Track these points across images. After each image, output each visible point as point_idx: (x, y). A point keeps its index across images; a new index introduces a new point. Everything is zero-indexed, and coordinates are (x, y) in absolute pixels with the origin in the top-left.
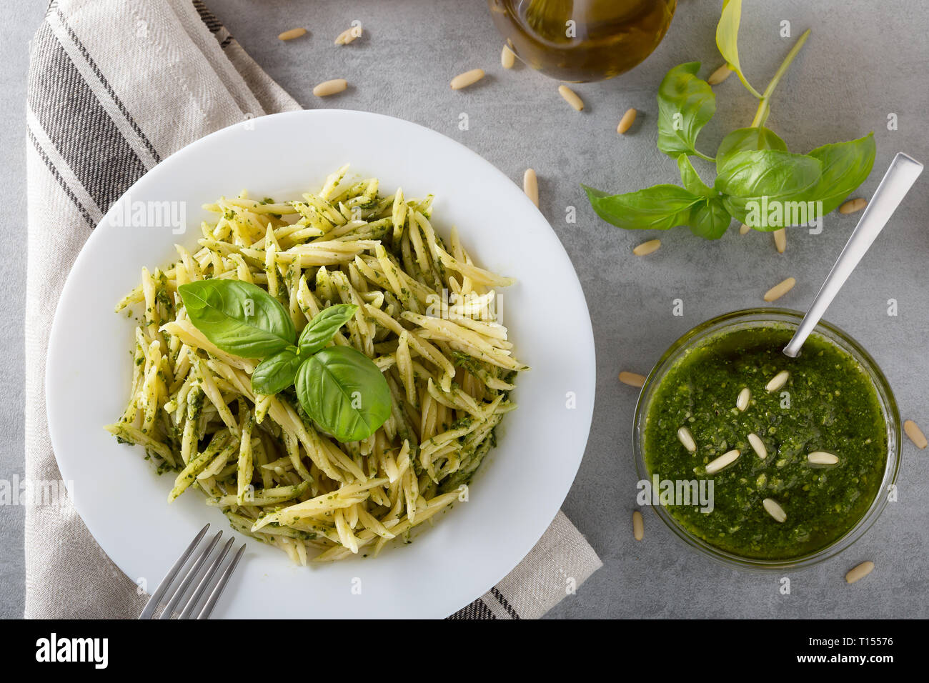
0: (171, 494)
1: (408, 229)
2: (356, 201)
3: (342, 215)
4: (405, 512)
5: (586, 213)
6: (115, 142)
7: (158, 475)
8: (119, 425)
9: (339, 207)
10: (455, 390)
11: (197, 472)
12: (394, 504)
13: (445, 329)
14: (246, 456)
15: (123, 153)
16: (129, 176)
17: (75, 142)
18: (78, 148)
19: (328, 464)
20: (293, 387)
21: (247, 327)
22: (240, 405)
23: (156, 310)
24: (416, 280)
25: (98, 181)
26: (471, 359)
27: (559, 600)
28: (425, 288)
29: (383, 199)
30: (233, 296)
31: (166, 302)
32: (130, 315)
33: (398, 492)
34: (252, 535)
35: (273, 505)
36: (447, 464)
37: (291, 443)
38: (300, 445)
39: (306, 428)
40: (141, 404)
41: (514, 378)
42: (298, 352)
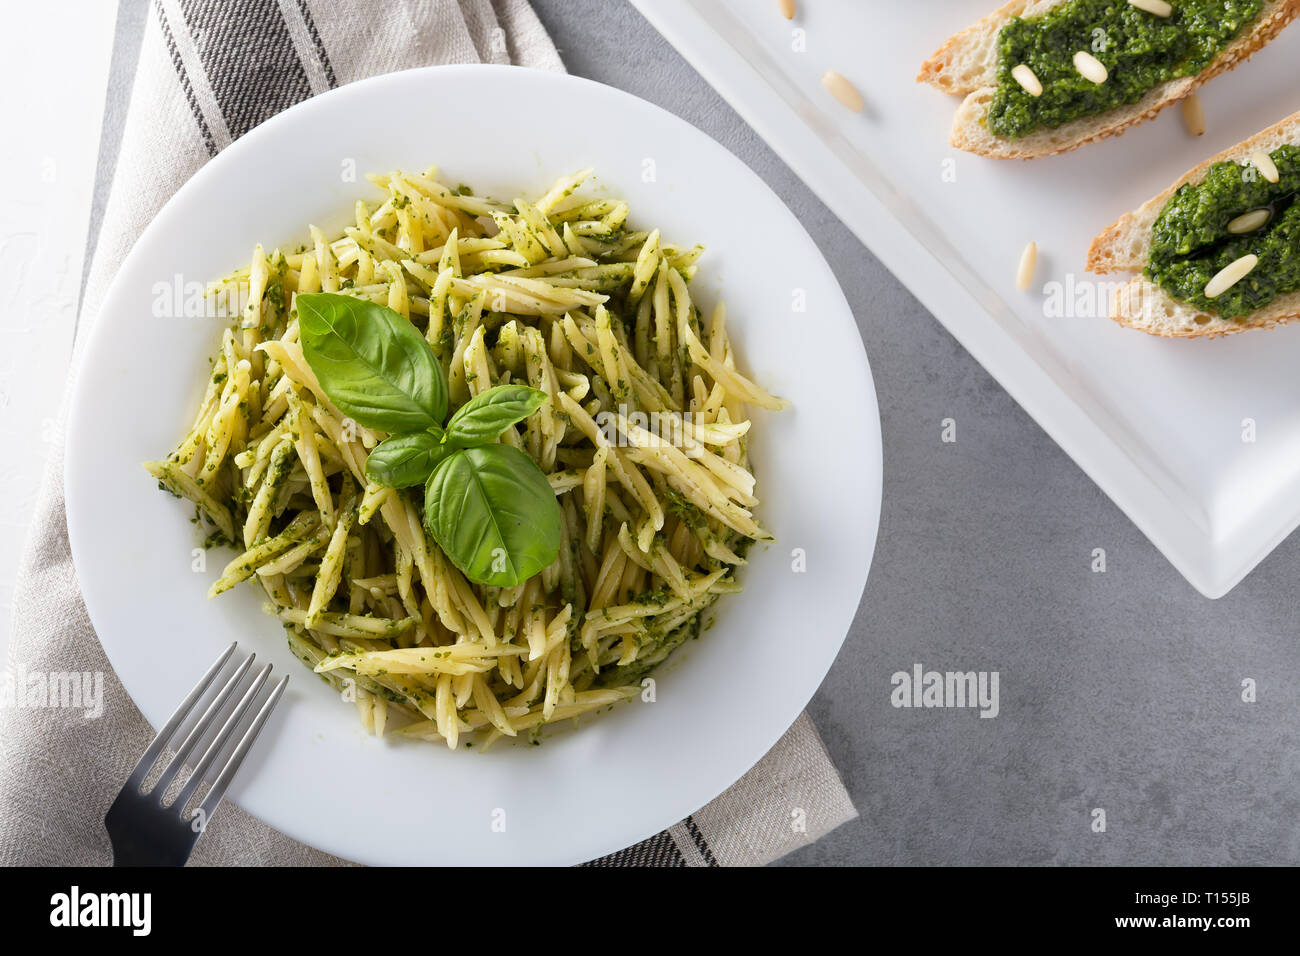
0: (214, 587)
1: (654, 288)
2: (590, 227)
3: (564, 243)
4: (540, 700)
6: (277, 42)
7: (204, 548)
8: (166, 466)
9: (562, 229)
10: (658, 548)
11: (260, 562)
12: (527, 685)
13: (666, 457)
14: (335, 559)
15: (284, 62)
16: (285, 97)
17: (219, 30)
18: (222, 40)
19: (447, 605)
20: (422, 489)
21: (381, 382)
22: (344, 485)
23: (261, 310)
24: (646, 369)
25: (240, 97)
26: (693, 509)
28: (655, 385)
29: (629, 232)
30: (372, 329)
31: (278, 302)
33: (538, 670)
35: (358, 641)
37: (403, 562)
38: (415, 567)
39: (428, 548)
40: (205, 441)
41: (749, 547)
42: (443, 440)
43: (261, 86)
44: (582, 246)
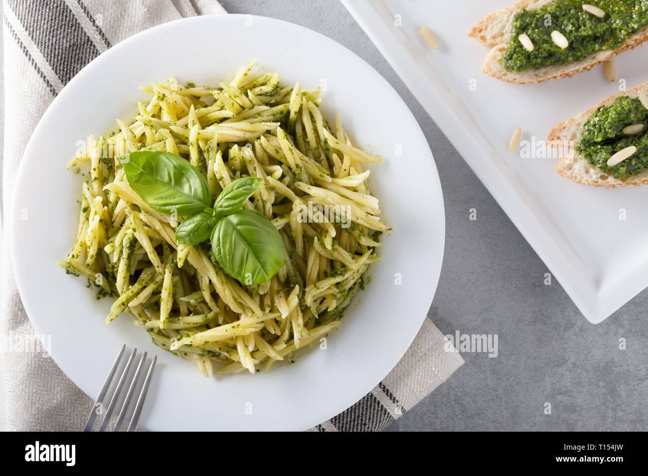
0: (108, 318)
1: (302, 114)
2: (261, 90)
3: (250, 101)
4: (291, 337)
6: (75, 31)
7: (97, 300)
8: (68, 261)
9: (247, 93)
10: (335, 246)
11: (129, 300)
12: (283, 332)
13: (329, 198)
14: (168, 290)
15: (81, 40)
16: (86, 58)
17: (43, 30)
18: (46, 35)
19: (232, 300)
20: (209, 240)
21: (174, 191)
22: (164, 250)
23: (99, 169)
24: (307, 155)
25: (62, 62)
28: (314, 163)
29: (282, 88)
30: (163, 165)
31: (108, 164)
32: (78, 171)
33: (286, 323)
34: (171, 352)
35: (188, 329)
36: (325, 301)
37: (204, 282)
38: (211, 284)
39: (216, 272)
40: (85, 244)
41: (380, 236)
42: (214, 214)
43: (72, 54)
44: (259, 100)
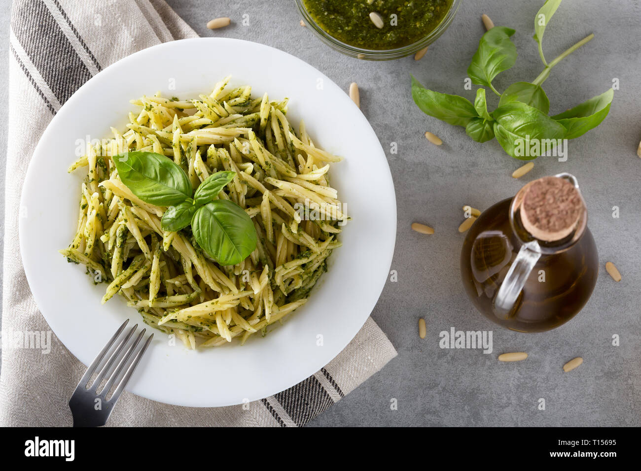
0: (104, 298)
1: (271, 121)
2: (235, 101)
3: (226, 110)
4: (264, 314)
5: (392, 114)
6: (70, 56)
7: (94, 285)
8: (69, 250)
9: (223, 104)
10: (300, 232)
11: (122, 283)
12: (256, 309)
13: (294, 190)
14: (156, 273)
15: (76, 64)
16: (79, 79)
17: (43, 55)
18: (45, 59)
19: (212, 280)
20: (190, 227)
21: (160, 185)
22: (152, 238)
23: (96, 172)
24: (275, 156)
25: (58, 82)
27: (367, 378)
28: (281, 162)
29: (254, 100)
30: (150, 163)
31: (103, 166)
32: (78, 174)
33: (259, 300)
34: (158, 328)
35: (173, 307)
36: (293, 282)
37: (187, 265)
38: (193, 266)
39: (197, 255)
40: (84, 236)
42: (194, 203)
43: (67, 76)
44: (234, 110)
